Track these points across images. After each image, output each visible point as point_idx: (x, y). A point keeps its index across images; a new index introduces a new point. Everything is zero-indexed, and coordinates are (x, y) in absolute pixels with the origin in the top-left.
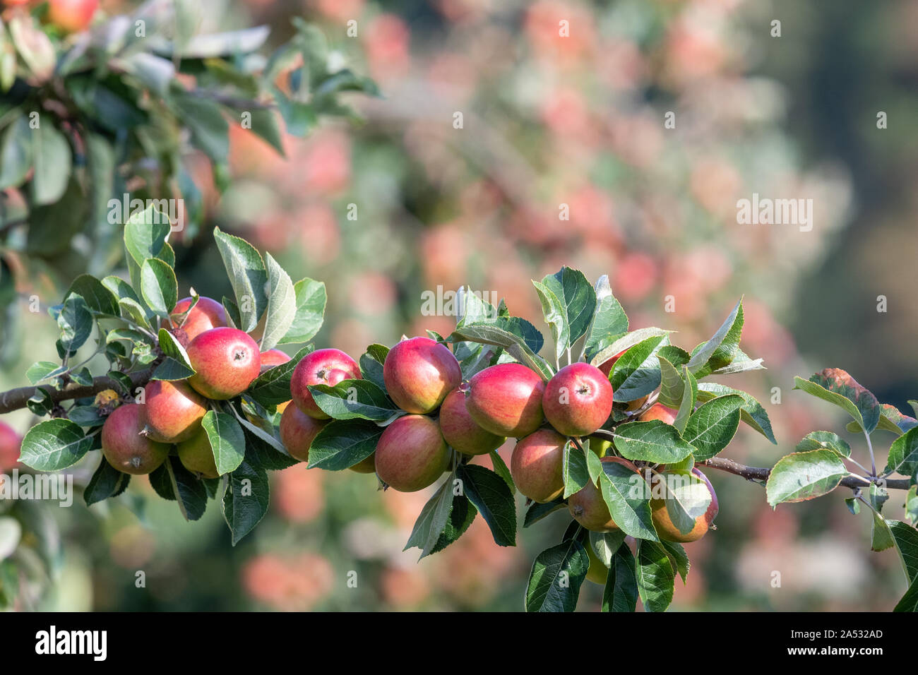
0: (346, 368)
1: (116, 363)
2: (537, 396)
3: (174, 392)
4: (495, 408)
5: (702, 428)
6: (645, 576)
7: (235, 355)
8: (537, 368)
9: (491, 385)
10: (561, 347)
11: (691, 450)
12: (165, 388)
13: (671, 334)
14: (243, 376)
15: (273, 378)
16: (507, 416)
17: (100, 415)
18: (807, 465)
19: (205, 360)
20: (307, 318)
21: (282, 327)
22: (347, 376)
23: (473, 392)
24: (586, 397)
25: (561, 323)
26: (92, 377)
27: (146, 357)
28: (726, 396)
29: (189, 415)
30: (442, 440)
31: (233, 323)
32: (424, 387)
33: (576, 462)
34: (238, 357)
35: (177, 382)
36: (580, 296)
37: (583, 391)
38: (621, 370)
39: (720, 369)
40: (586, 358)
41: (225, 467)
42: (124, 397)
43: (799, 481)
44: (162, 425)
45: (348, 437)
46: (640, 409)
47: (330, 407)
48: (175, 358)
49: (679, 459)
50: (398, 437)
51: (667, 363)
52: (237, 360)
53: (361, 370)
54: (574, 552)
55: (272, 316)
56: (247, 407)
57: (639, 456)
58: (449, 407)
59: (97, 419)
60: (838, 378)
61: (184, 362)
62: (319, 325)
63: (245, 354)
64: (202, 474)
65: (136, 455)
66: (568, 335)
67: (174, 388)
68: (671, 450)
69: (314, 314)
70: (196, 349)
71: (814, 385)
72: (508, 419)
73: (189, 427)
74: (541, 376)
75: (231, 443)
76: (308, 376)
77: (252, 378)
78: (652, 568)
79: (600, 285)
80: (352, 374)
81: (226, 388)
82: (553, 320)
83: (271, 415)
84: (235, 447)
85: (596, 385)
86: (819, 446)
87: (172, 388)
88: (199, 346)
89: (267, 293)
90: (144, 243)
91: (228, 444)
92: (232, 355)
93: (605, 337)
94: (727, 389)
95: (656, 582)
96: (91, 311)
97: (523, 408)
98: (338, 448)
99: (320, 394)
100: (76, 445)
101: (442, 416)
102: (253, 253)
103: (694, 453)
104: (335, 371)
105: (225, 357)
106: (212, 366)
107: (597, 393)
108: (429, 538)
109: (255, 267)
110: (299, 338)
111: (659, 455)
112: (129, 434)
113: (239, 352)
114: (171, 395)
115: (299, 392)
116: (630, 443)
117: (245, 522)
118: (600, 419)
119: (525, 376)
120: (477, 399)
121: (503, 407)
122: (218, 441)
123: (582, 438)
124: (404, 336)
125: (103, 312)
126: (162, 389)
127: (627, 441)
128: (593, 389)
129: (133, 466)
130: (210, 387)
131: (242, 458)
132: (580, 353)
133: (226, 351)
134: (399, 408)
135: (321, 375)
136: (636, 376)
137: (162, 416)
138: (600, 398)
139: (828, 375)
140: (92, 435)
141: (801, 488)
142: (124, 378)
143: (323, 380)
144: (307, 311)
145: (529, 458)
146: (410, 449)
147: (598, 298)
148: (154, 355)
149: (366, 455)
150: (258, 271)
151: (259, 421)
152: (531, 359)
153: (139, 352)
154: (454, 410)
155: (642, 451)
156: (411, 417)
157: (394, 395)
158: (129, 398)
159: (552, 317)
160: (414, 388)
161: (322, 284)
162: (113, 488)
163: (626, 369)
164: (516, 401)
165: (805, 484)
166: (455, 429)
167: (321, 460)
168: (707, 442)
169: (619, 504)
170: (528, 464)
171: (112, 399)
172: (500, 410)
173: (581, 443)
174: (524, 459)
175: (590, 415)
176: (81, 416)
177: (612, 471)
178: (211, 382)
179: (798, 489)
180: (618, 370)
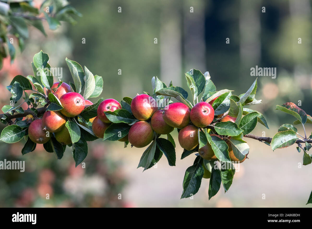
0: (117, 105)
1: (30, 105)
2: (188, 114)
3: (55, 115)
4: (173, 118)
5: (244, 124)
6: (223, 175)
7: (77, 102)
8: (187, 104)
9: (172, 110)
10: (195, 97)
11: (242, 131)
12: (52, 114)
13: (232, 92)
14: (79, 109)
15: (89, 109)
16: (178, 120)
17: (28, 123)
18: (284, 135)
19: (66, 104)
20: (97, 89)
21: (90, 92)
22: (117, 108)
23: (165, 112)
24: (206, 114)
25: (195, 88)
26: (24, 110)
27: (43, 103)
28: (252, 113)
29: (60, 123)
30: (152, 129)
31: (73, 91)
32: (146, 111)
33: (202, 136)
34: (78, 102)
35: (56, 111)
36: (199, 79)
37: (205, 111)
38: (216, 104)
39: (248, 103)
40: (203, 100)
41: (74, 141)
42: (35, 117)
43: (282, 141)
44: (51, 126)
45: (118, 129)
46: (221, 117)
47: (112, 119)
48: (55, 103)
49: (237, 134)
50: (137, 129)
51: (233, 101)
52: (77, 103)
53: (121, 106)
54: (198, 167)
55: (87, 88)
56: (80, 120)
57: (224, 134)
58: (155, 118)
59: (26, 125)
60: (291, 106)
61: (59, 104)
62: (101, 91)
63: (80, 101)
64: (63, 143)
65: (41, 137)
66: (197, 92)
67: (55, 114)
68: (235, 131)
69: (99, 87)
70: (63, 100)
71: (284, 108)
72: (178, 122)
73: (60, 127)
74: (188, 107)
75: (76, 132)
76: (104, 108)
77: (82, 110)
78: (225, 172)
79: (206, 75)
80: (119, 107)
81: (74, 113)
82: (192, 87)
83: (87, 122)
84: (77, 133)
85: (209, 109)
86: (287, 129)
87: (54, 114)
88: (64, 99)
89: (85, 80)
90: (40, 64)
91: (75, 132)
92: (76, 102)
93: (209, 93)
94: (251, 110)
95: (227, 177)
96: (22, 87)
97: (183, 118)
98: (114, 133)
99: (108, 114)
100: (19, 134)
101: (152, 122)
102: (79, 66)
103: (243, 132)
104: (113, 106)
105: (74, 102)
106: (69, 105)
107: (209, 112)
108: (147, 164)
109: (80, 71)
110: (95, 96)
111: (231, 133)
112: (39, 130)
113: (78, 101)
114: (54, 116)
115: (101, 114)
116: (220, 129)
117: (80, 159)
118: (210, 121)
119: (183, 107)
120: (167, 115)
121: (176, 118)
122: (71, 132)
123: (203, 128)
124: (138, 94)
125: (26, 88)
126: (51, 114)
127: (219, 128)
128: (208, 111)
129: (40, 141)
130: (68, 113)
131: (80, 137)
132: (201, 99)
133: (74, 100)
134: (137, 119)
135: (108, 108)
136: (220, 106)
137: (51, 123)
138: (211, 114)
139: (288, 105)
140: (24, 130)
141: (282, 144)
142: (35, 110)
143: (109, 109)
144: (97, 86)
145: (185, 135)
146: (141, 133)
147: (206, 79)
148: (46, 102)
149: (125, 135)
150: (81, 73)
151: (84, 124)
152: (185, 101)
153: (41, 101)
154: (157, 119)
155: (224, 132)
156: (141, 122)
157: (135, 114)
158: (37, 117)
159: (192, 86)
160: (143, 112)
161: (101, 77)
162: (32, 149)
163: (217, 104)
164: (181, 115)
165: (284, 142)
166: (157, 126)
167: (108, 137)
168: (246, 128)
169: (217, 150)
170: (185, 137)
171: (31, 118)
172: (175, 118)
173: (203, 129)
174: (184, 135)
175: (207, 120)
176: (20, 124)
177: (214, 139)
178: (68, 111)
179: (281, 144)
180: (215, 104)
